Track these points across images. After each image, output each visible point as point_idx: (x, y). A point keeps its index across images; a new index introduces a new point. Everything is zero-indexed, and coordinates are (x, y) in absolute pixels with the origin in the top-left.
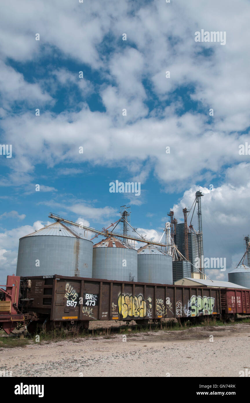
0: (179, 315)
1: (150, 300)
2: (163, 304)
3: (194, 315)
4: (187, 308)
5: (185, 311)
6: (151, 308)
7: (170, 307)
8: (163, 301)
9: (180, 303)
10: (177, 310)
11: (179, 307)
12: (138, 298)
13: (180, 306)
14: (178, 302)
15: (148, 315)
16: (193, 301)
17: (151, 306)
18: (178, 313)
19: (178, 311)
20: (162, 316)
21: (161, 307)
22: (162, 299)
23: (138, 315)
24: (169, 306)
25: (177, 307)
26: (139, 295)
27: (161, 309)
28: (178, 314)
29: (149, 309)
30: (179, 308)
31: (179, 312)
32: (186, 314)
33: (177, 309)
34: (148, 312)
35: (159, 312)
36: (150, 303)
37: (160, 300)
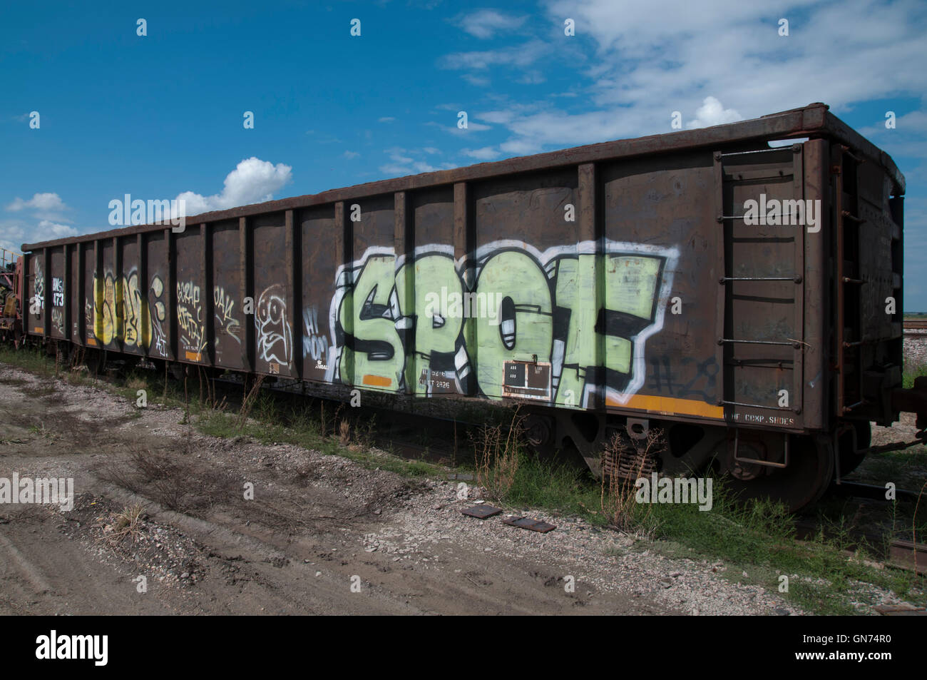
0: (273, 361)
1: (158, 286)
2: (197, 305)
3: (387, 382)
4: (323, 329)
5: (311, 345)
6: (162, 317)
7: (228, 321)
8: (197, 289)
9: (274, 302)
10: (265, 336)
11: (269, 319)
12: (128, 283)
13: (276, 317)
14: (268, 294)
15: (158, 344)
16: (375, 289)
17: (160, 308)
18: (268, 355)
19: (268, 341)
20: (199, 354)
21: (193, 318)
22: (195, 284)
23: (133, 340)
24: (222, 316)
25: (264, 319)
26: (130, 273)
27: (194, 325)
28: (273, 356)
29: (159, 323)
30: (278, 329)
31: (278, 349)
32: (320, 366)
33: (266, 329)
34: (158, 334)
35: (189, 338)
36: (159, 299)
37: (188, 286)
